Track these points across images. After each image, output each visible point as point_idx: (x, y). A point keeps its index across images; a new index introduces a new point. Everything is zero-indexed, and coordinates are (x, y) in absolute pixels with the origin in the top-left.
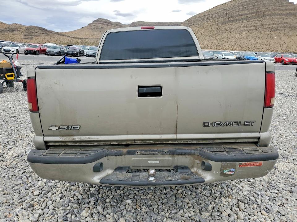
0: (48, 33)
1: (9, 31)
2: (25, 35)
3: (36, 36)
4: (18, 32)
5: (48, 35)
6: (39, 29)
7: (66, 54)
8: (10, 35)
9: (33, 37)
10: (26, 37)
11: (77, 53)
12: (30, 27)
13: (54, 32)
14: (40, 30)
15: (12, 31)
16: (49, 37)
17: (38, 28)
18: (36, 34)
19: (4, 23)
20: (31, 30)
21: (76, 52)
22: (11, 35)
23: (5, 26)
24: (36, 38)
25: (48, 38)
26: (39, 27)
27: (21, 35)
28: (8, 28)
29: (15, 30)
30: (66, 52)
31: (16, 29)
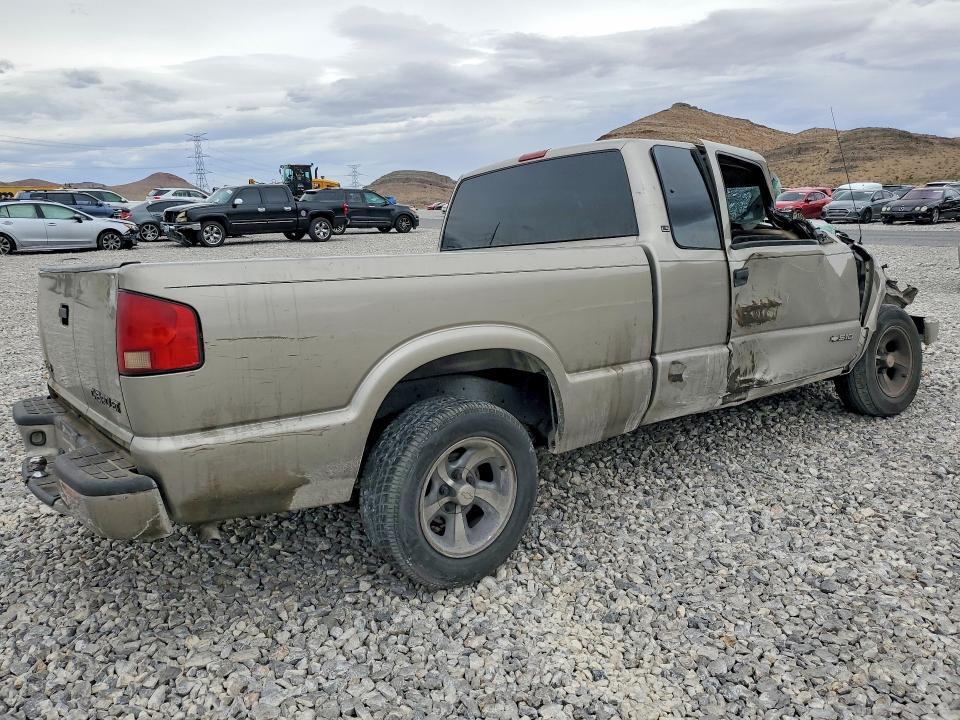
0: (913, 144)
1: (790, 153)
2: (836, 161)
3: (870, 159)
4: (815, 154)
5: (911, 151)
6: (884, 136)
7: (886, 216)
8: (790, 166)
9: (858, 163)
10: (837, 165)
11: (929, 210)
12: (855, 132)
13: (937, 138)
14: (887, 140)
15: (799, 151)
16: (916, 158)
17: (878, 134)
18: (871, 153)
19: (781, 133)
20: (856, 144)
21: (924, 209)
22: (795, 165)
23: (782, 141)
24: (869, 164)
25: (910, 161)
26: (883, 130)
27: (823, 160)
28: (789, 145)
29: (807, 149)
30: (889, 209)
31: (812, 145)
